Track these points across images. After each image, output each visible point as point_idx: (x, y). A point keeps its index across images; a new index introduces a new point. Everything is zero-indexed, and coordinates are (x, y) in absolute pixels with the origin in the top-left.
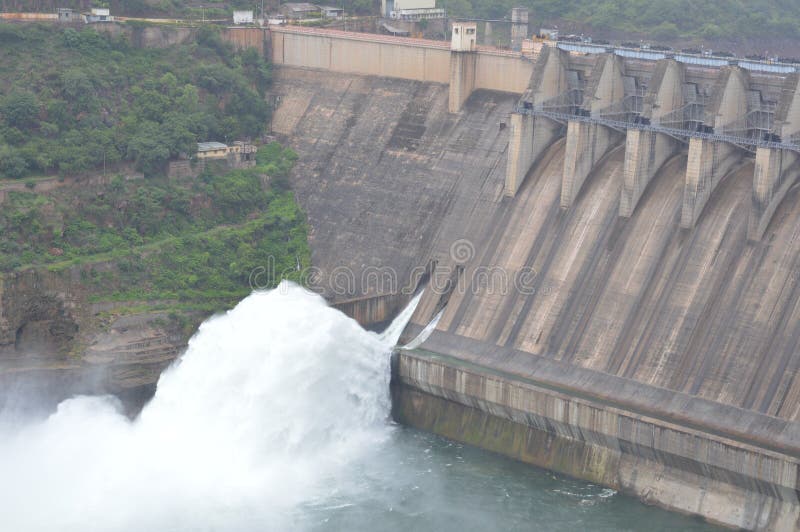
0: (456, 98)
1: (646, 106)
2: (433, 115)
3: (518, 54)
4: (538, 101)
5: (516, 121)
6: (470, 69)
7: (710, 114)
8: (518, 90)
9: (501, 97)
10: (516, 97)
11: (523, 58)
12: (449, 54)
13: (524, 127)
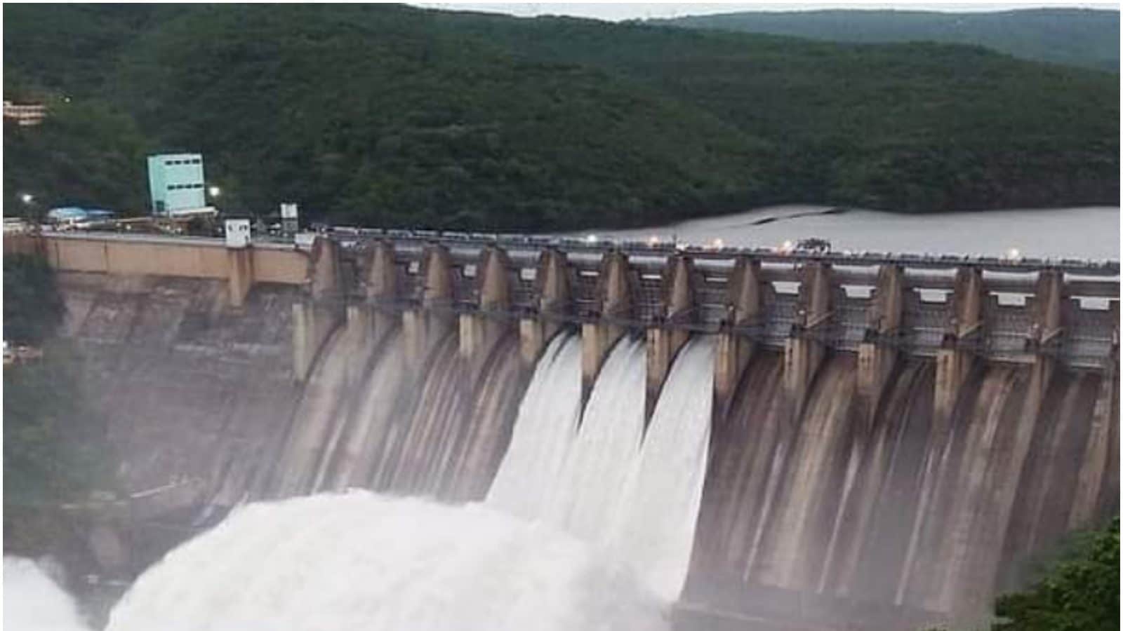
0: (237, 293)
1: (418, 289)
2: (217, 309)
3: (293, 246)
4: (317, 289)
5: (297, 308)
6: (247, 264)
7: (476, 292)
8: (297, 281)
9: (279, 287)
10: (296, 287)
11: (297, 250)
12: (225, 252)
13: (306, 315)
